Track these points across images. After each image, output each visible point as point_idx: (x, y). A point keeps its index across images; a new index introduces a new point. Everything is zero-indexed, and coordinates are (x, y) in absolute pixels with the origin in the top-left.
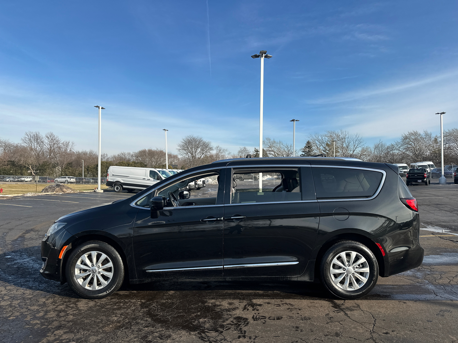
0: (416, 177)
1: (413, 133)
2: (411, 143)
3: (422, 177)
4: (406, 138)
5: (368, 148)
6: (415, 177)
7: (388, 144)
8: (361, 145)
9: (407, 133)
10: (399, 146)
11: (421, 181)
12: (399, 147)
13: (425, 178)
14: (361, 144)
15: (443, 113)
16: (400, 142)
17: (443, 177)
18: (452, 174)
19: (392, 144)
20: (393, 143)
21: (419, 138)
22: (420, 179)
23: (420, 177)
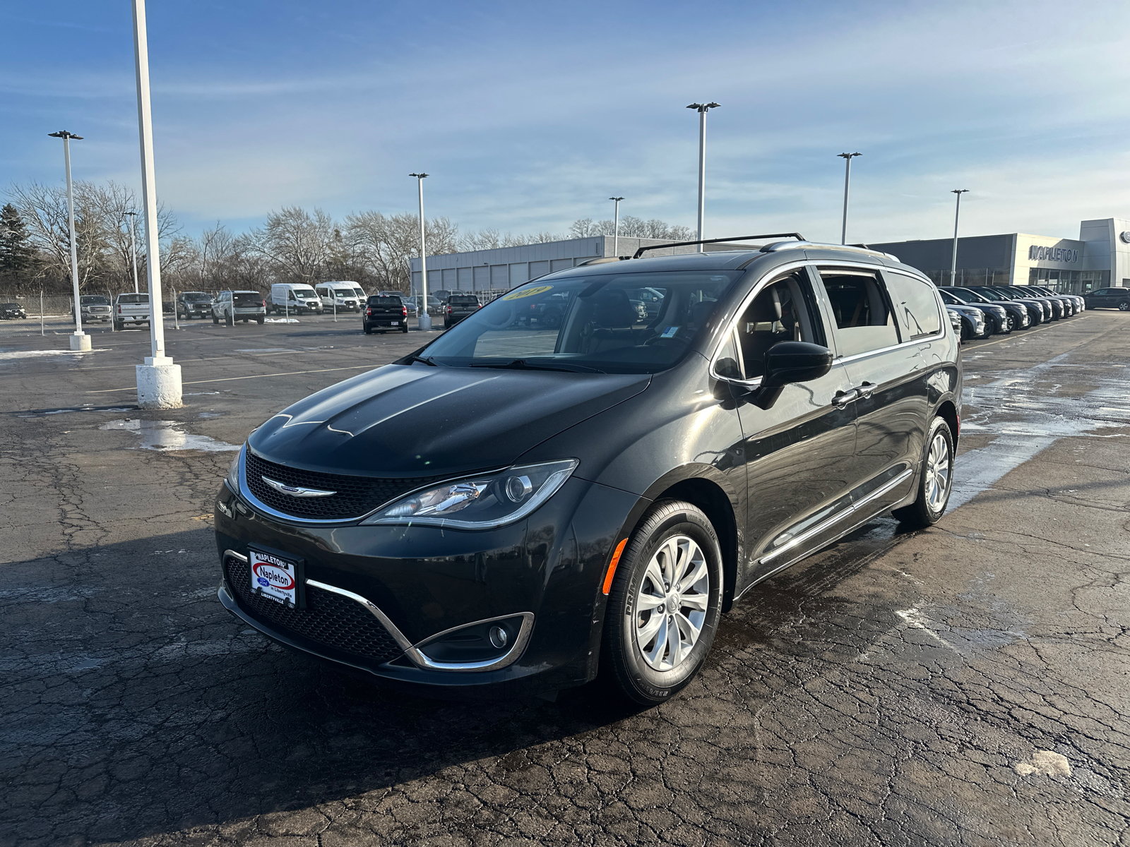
0: (388, 315)
1: (293, 212)
2: (287, 235)
3: (399, 315)
4: (277, 223)
5: (187, 240)
6: (385, 315)
7: (237, 234)
8: (169, 231)
9: (279, 212)
10: (264, 240)
11: (396, 323)
12: (263, 244)
13: (405, 317)
14: (169, 227)
15: (424, 176)
16: (264, 231)
17: (426, 315)
18: (415, 310)
19: (245, 235)
20: (248, 233)
21: (305, 226)
22: (395, 319)
23: (396, 314)
